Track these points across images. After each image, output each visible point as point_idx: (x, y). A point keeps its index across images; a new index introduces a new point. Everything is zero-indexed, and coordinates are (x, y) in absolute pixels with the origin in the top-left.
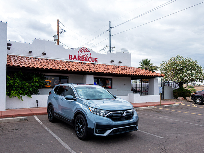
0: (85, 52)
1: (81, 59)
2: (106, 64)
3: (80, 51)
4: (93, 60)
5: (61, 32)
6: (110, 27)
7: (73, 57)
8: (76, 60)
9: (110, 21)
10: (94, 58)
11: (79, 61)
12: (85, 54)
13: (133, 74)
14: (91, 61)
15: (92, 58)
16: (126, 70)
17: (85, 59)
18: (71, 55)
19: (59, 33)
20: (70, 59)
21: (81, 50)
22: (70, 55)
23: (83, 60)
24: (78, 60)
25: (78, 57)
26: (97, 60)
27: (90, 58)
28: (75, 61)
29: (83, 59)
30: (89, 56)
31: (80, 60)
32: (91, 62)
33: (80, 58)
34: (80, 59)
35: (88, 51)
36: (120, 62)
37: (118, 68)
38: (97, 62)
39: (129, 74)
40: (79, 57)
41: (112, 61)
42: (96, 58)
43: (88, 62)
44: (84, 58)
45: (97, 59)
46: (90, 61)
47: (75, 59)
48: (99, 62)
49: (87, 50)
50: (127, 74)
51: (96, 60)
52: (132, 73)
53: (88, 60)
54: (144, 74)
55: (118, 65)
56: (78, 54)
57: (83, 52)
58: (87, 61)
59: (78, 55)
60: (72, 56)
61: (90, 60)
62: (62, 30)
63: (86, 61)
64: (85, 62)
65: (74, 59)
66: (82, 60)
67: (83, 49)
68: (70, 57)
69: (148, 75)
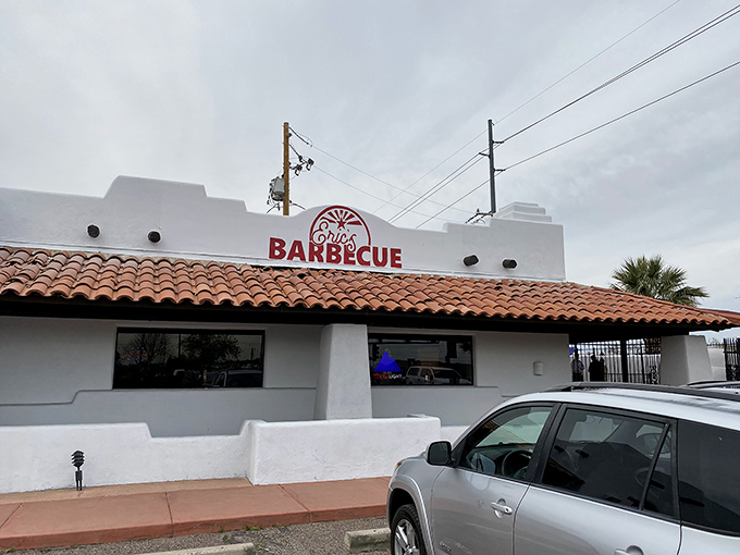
0: (341, 224)
1: (324, 254)
2: (442, 275)
3: (319, 222)
4: (380, 259)
5: (299, 168)
6: (492, 142)
7: (288, 249)
8: (303, 259)
9: (490, 121)
10: (385, 250)
11: (316, 265)
12: (343, 231)
13: (569, 315)
14: (372, 263)
15: (376, 249)
16: (536, 300)
17: (342, 253)
18: (278, 240)
19: (291, 172)
20: (272, 256)
21: (326, 215)
22: (273, 240)
23: (334, 258)
24: (312, 260)
25: (312, 246)
26: (399, 259)
27: (368, 249)
28: (296, 263)
29: (336, 254)
30: (361, 242)
31: (321, 260)
32: (373, 268)
33: (321, 249)
34: (318, 254)
35: (356, 219)
36: (510, 264)
37: (498, 288)
38: (399, 266)
39: (549, 318)
40: (316, 249)
41: (471, 261)
42: (394, 251)
43: (358, 267)
44: (339, 249)
45: (399, 251)
46: (368, 264)
47: (297, 255)
48: (410, 266)
49: (351, 216)
50: (536, 317)
51: (394, 258)
52: (563, 313)
53: (355, 259)
54: (626, 318)
55: (499, 278)
56: (312, 234)
57: (334, 227)
58: (353, 263)
59: (311, 238)
60: (283, 243)
61: (367, 256)
62: (300, 158)
63: (347, 262)
64: (342, 266)
65: (290, 258)
66: (329, 260)
67: (332, 211)
68: (276, 247)
69: (649, 318)
